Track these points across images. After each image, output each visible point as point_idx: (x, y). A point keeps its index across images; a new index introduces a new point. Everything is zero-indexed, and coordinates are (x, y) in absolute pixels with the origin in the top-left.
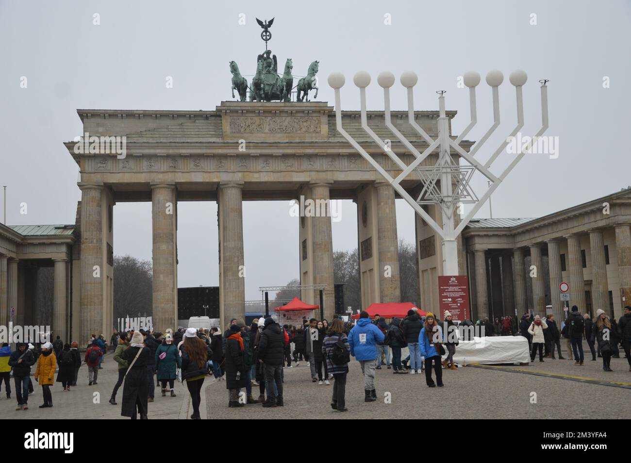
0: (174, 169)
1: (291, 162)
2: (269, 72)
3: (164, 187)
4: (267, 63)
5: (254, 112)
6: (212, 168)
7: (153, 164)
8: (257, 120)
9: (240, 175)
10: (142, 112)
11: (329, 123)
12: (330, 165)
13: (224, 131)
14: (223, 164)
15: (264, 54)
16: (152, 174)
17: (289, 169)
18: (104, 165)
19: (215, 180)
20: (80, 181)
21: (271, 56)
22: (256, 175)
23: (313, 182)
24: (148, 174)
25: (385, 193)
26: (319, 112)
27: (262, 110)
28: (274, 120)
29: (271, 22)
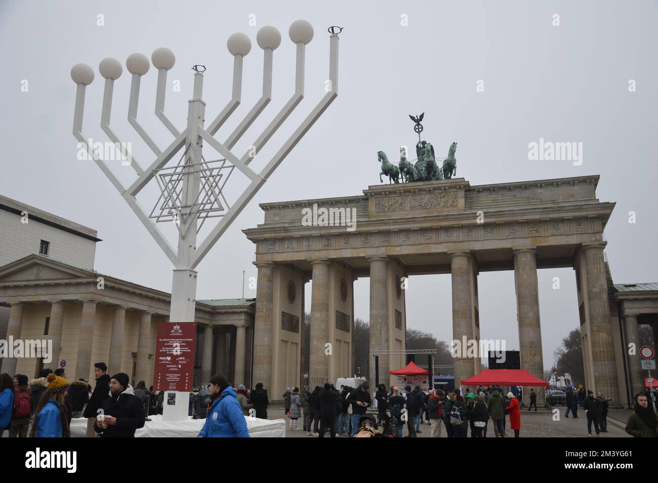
0: (327, 247)
1: (429, 235)
3: (318, 263)
4: (422, 151)
5: (395, 192)
6: (359, 245)
7: (311, 244)
8: (399, 199)
9: (383, 249)
10: (307, 201)
11: (465, 197)
12: (467, 235)
13: (370, 211)
14: (368, 241)
15: (419, 144)
16: (310, 252)
17: (428, 241)
18: (273, 247)
19: (362, 255)
20: (255, 261)
22: (398, 249)
23: (450, 253)
24: (307, 252)
25: (523, 259)
26: (455, 187)
27: (402, 190)
28: (414, 198)
29: (422, 116)
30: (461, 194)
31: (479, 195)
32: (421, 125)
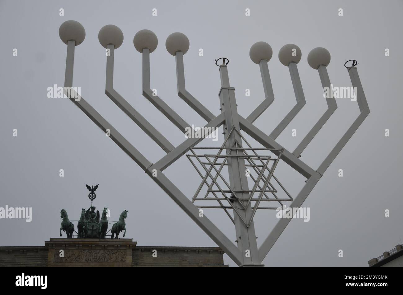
2: (92, 221)
4: (92, 215)
8: (77, 252)
11: (132, 255)
13: (49, 261)
15: (89, 209)
21: (95, 211)
26: (126, 246)
27: (81, 244)
28: (90, 252)
29: (96, 187)
30: (129, 252)
31: (143, 254)
32: (95, 194)
